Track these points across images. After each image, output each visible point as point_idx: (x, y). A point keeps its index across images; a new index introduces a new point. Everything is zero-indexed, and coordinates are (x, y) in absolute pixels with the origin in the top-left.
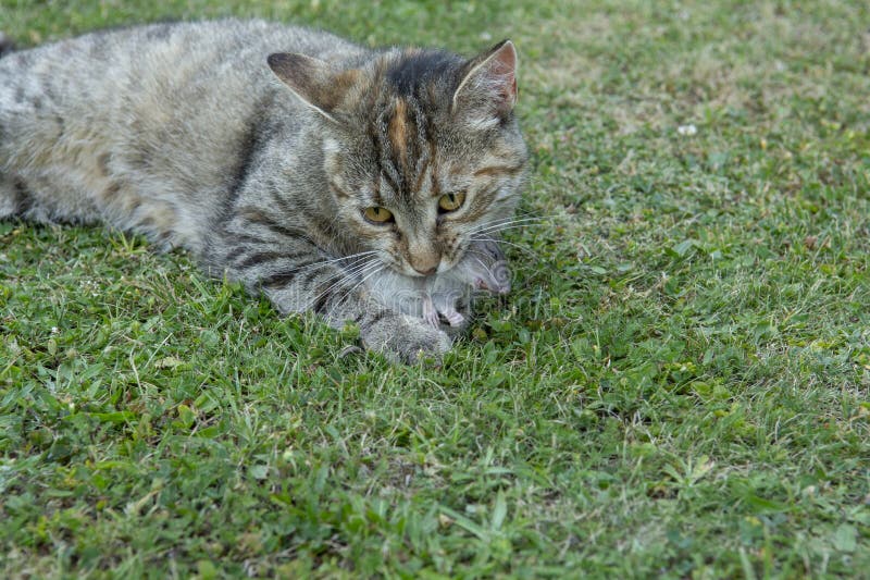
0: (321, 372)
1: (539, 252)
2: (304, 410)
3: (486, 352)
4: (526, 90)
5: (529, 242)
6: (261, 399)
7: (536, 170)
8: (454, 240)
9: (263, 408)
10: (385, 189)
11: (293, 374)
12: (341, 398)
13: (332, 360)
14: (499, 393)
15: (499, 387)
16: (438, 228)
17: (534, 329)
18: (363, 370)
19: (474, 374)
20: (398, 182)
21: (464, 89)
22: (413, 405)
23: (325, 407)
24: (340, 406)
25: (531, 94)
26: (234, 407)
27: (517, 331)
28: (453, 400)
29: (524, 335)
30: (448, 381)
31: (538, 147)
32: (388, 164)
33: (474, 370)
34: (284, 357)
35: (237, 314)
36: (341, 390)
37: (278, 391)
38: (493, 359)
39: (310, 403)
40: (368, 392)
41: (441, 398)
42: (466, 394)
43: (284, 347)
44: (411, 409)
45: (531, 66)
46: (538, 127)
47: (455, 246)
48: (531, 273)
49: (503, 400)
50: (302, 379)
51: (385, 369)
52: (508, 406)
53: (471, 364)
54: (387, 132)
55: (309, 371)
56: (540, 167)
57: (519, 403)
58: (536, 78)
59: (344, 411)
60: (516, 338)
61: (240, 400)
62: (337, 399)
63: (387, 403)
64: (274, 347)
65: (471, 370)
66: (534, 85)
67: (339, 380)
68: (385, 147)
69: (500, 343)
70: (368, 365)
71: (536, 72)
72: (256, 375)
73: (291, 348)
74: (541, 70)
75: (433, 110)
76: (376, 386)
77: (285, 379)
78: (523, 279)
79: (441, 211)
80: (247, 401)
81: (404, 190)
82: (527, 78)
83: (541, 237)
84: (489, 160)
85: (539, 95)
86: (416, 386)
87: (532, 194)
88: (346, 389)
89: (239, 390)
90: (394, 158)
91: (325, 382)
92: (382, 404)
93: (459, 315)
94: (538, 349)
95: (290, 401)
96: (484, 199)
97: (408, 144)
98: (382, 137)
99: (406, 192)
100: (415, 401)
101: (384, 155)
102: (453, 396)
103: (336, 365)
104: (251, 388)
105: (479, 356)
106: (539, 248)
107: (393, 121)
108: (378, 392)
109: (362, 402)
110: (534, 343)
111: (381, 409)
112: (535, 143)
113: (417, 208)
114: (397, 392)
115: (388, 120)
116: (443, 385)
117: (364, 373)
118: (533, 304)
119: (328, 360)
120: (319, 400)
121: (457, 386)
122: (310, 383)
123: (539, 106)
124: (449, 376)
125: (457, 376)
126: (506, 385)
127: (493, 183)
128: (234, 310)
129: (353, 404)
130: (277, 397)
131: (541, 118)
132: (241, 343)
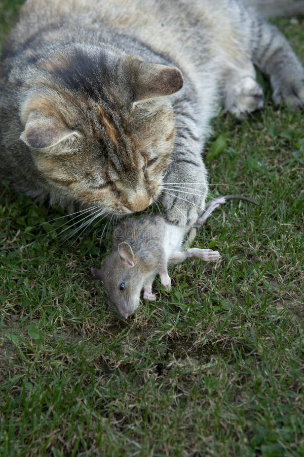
90: (115, 151)
97: (118, 140)
99: (127, 170)
101: (110, 150)
107: (105, 124)
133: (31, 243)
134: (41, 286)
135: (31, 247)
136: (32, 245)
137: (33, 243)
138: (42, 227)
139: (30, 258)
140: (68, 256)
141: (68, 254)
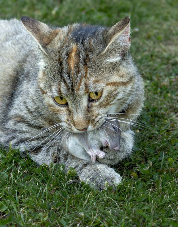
0: (57, 193)
1: (162, 135)
2: (49, 212)
3: (137, 184)
4: (156, 56)
5: (158, 131)
6: (28, 206)
7: (161, 96)
8: (96, 117)
9: (29, 211)
10: (63, 88)
11: (43, 194)
12: (67, 206)
13: (63, 187)
14: (143, 205)
15: (144, 201)
16: (89, 109)
17: (161, 173)
18: (78, 192)
19: (131, 195)
20: (70, 85)
21: (112, 45)
22: (102, 210)
23: (59, 210)
24: (67, 210)
25: (159, 58)
26: (15, 210)
27: (152, 174)
28: (121, 208)
29: (156, 177)
30: (119, 198)
31: (162, 84)
32: (66, 76)
33: (132, 193)
34: (40, 185)
35: (16, 164)
36: (67, 202)
37: (37, 202)
38: (141, 188)
39: (52, 208)
40: (80, 204)
41: (115, 207)
42: (128, 205)
43: (39, 180)
44: (101, 212)
45: (158, 44)
46: (162, 74)
47: (96, 120)
48: (159, 145)
49: (146, 208)
50: (48, 196)
51: (88, 192)
52: (148, 211)
53: (130, 190)
54: (67, 60)
55: (51, 193)
56: (162, 94)
57: (153, 209)
58: (161, 50)
59: (68, 212)
60: (152, 178)
61: (18, 206)
62: (65, 206)
63: (89, 208)
64: (35, 180)
65: (130, 193)
66: (160, 54)
67: (66, 196)
68: (65, 67)
69: (144, 180)
70: (80, 190)
71: (161, 47)
72: (26, 194)
73: (43, 181)
74: (163, 46)
75: (90, 51)
76: (84, 200)
77: (40, 196)
78: (155, 149)
79: (90, 100)
80: (21, 207)
81: (72, 90)
82: (156, 50)
83: (163, 128)
84: (115, 78)
85: (162, 58)
86: (103, 200)
87: (159, 107)
88: (69, 202)
89: (18, 202)
90: (69, 73)
91: (59, 198)
92: (87, 209)
93: (102, 152)
94: (162, 183)
95: (43, 207)
96: (110, 97)
97: (75, 67)
98: (64, 62)
99: (73, 90)
100: (103, 208)
101: (64, 71)
102: (121, 206)
103: (64, 189)
104: (23, 200)
105: (134, 186)
106: (163, 133)
107: (70, 55)
108: (85, 203)
109: (77, 208)
110: (161, 180)
111: (86, 212)
112: (160, 82)
113: (78, 99)
114: (94, 204)
115: (68, 54)
116: (116, 200)
117: (78, 194)
118: (160, 161)
119: (61, 187)
120: (57, 207)
121: (123, 201)
122: (52, 198)
123: (162, 64)
124: (119, 196)
125: (123, 196)
126: (147, 201)
127: (115, 90)
128: (15, 162)
129: (73, 209)
130: (36, 205)
131: (163, 70)
132: (18, 178)
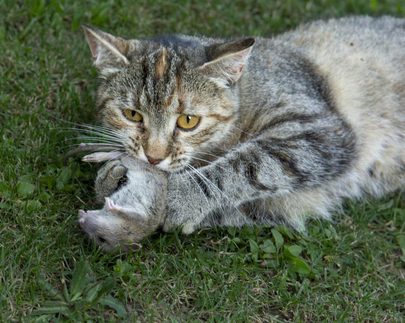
32: (150, 83)
79: (178, 126)
98: (150, 67)
107: (159, 59)
115: (156, 57)
133: (231, 252)
134: (220, 294)
135: (229, 256)
136: (231, 255)
137: (232, 253)
138: (249, 243)
139: (224, 265)
140: (259, 281)
141: (260, 280)
